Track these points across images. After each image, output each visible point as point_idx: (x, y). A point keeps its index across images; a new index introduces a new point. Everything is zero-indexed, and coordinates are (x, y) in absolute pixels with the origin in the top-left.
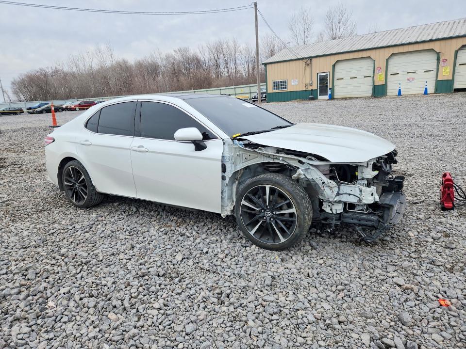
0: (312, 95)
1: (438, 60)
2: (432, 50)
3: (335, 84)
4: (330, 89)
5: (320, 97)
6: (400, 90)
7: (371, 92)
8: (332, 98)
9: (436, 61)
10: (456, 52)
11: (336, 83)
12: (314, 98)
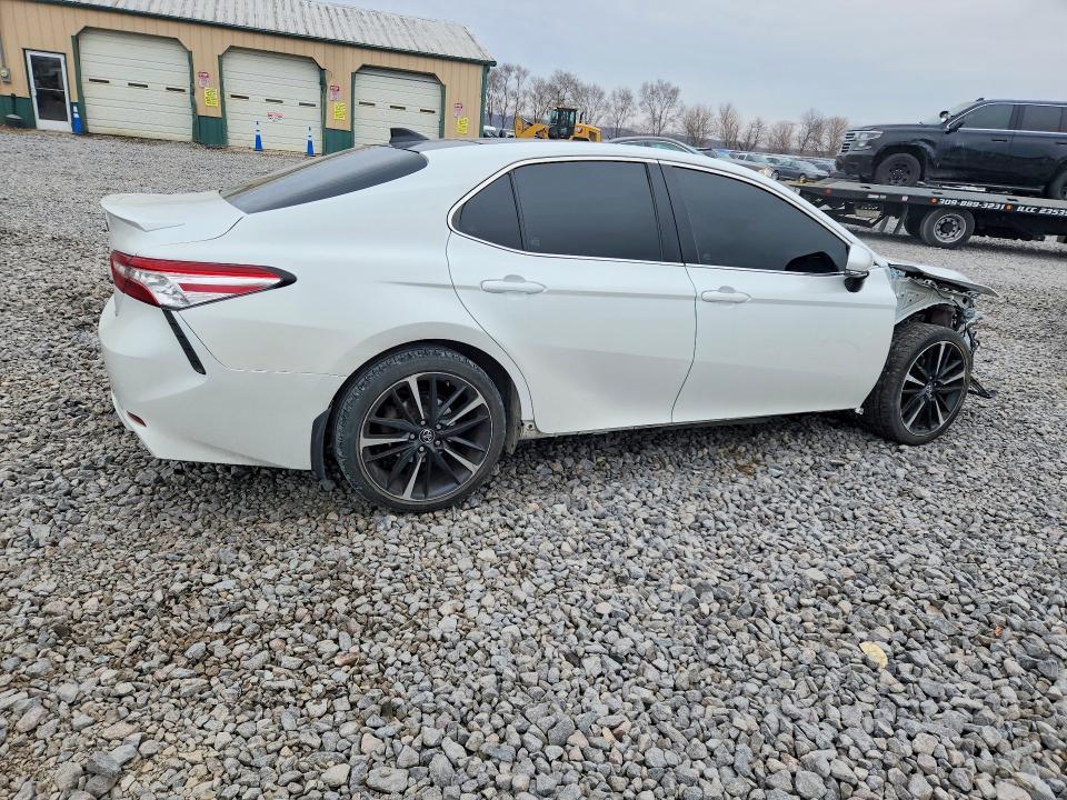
0: (14, 113)
1: (323, 83)
2: (311, 60)
3: (86, 93)
4: (72, 104)
5: (42, 124)
6: (258, 138)
7: (190, 131)
8: (81, 129)
9: (319, 87)
10: (354, 75)
11: (90, 90)
12: (26, 124)
